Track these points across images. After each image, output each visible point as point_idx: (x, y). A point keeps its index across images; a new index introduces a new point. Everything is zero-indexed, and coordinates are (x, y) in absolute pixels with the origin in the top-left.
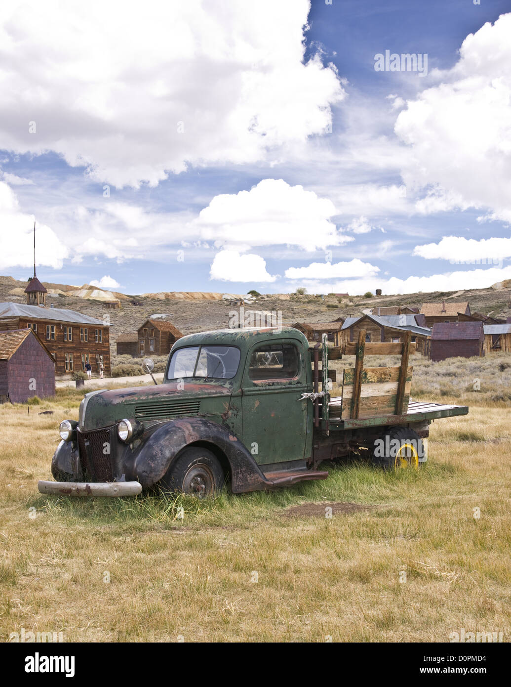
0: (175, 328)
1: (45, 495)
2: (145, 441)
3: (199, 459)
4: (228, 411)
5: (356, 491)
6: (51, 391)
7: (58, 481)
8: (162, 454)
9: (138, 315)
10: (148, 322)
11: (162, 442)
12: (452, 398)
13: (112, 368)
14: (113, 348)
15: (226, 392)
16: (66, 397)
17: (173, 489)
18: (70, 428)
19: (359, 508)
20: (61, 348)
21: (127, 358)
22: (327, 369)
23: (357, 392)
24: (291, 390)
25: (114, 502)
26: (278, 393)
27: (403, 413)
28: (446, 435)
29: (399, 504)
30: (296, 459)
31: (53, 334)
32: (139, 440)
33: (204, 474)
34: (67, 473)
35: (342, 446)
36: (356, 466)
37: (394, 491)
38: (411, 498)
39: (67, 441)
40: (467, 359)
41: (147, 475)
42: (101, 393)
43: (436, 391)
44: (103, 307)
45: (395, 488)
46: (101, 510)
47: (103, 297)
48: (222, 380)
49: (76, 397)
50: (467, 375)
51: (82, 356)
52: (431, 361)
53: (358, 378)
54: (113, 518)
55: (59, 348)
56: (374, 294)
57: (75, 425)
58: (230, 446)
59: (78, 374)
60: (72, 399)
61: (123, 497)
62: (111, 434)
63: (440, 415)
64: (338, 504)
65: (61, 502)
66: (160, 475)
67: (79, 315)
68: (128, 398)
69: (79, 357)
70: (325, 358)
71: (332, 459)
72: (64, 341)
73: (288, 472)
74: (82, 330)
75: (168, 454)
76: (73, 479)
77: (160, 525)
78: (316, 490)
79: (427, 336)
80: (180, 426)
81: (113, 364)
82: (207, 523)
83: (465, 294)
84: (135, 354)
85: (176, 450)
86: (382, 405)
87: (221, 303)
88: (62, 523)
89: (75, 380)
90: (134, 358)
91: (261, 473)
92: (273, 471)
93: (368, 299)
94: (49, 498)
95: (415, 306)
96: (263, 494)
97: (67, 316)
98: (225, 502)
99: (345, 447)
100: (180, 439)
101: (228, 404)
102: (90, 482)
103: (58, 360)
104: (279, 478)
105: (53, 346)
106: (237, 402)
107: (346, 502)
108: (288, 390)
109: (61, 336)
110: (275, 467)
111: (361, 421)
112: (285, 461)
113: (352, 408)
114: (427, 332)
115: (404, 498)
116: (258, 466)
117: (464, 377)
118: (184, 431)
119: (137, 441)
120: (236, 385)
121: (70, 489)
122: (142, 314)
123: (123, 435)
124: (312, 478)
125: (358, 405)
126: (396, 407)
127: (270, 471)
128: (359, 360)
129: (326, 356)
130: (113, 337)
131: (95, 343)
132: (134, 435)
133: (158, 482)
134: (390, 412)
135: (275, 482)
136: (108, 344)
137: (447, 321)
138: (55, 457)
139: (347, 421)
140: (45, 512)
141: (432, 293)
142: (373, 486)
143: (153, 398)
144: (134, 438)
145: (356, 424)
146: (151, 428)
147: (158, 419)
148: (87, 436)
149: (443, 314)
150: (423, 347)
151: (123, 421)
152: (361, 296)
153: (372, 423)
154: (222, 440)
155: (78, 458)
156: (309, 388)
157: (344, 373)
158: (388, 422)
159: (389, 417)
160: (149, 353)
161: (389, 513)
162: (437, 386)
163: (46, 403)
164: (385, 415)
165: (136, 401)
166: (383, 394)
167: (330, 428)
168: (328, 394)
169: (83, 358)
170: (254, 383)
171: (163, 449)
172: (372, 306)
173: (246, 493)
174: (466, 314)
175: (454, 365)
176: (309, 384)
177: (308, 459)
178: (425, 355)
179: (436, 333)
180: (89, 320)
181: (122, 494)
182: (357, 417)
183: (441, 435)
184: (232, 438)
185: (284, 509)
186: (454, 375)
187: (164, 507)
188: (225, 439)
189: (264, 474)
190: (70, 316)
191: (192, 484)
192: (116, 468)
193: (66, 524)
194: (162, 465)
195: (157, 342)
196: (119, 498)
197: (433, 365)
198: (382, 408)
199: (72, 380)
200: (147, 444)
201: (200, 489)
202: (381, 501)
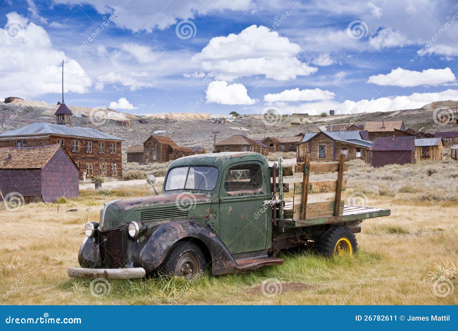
0: (172, 141)
1: (73, 278)
2: (148, 237)
3: (188, 250)
4: (209, 215)
5: (305, 273)
6: (75, 192)
7: (83, 267)
8: (160, 247)
9: (144, 131)
10: (152, 137)
11: (161, 238)
12: (388, 197)
13: (123, 173)
14: (124, 157)
15: (207, 200)
16: (87, 197)
17: (168, 273)
18: (93, 228)
19: (306, 287)
20: (83, 158)
21: (136, 165)
22: (282, 183)
23: (304, 200)
24: (255, 198)
25: (125, 283)
26: (246, 201)
27: (340, 215)
28: (379, 228)
29: (336, 284)
30: (260, 249)
31: (77, 147)
32: (144, 237)
33: (192, 261)
34: (90, 262)
35: (295, 239)
36: (305, 255)
37: (333, 273)
38: (345, 279)
39: (91, 237)
40: (401, 166)
41: (150, 263)
42: (116, 202)
43: (375, 192)
44: (117, 125)
45: (334, 271)
46: (115, 289)
47: (117, 117)
48: (205, 192)
49: (95, 197)
50: (401, 179)
51: (100, 164)
52: (373, 167)
53: (305, 189)
54: (124, 296)
55: (82, 158)
56: (329, 114)
57: (96, 226)
58: (210, 240)
59: (97, 178)
60: (91, 198)
61: (131, 280)
62: (123, 232)
63: (368, 216)
64: (291, 283)
65: (85, 284)
66: (159, 263)
67: (98, 132)
68: (136, 206)
69: (97, 165)
70: (281, 175)
71: (287, 249)
72: (86, 153)
73: (253, 259)
74: (100, 144)
75: (165, 247)
76: (94, 266)
77: (159, 300)
78: (275, 272)
79: (369, 148)
80: (173, 226)
81: (124, 170)
82: (193, 298)
83: (401, 113)
84: (141, 162)
85: (171, 244)
86: (323, 209)
87: (209, 121)
88: (86, 300)
89: (94, 183)
90: (140, 165)
91: (233, 261)
92: (243, 258)
93: (324, 118)
94: (76, 280)
95: (360, 123)
96: (235, 276)
97: (88, 133)
98: (207, 283)
99: (297, 240)
100: (174, 235)
101: (209, 210)
102: (107, 268)
103: (81, 167)
104: (247, 264)
105: (77, 156)
106: (215, 207)
107: (297, 282)
108: (254, 198)
109: (83, 149)
110: (245, 255)
111: (308, 221)
112: (252, 250)
113: (301, 212)
114: (370, 144)
115: (340, 279)
116: (231, 255)
117: (398, 180)
118: (177, 230)
119: (142, 237)
120: (215, 195)
121: (92, 273)
122: (147, 130)
123: (132, 233)
124: (271, 264)
125: (305, 209)
126: (335, 210)
127: (241, 258)
128: (306, 176)
129: (282, 173)
130: (124, 149)
131: (110, 154)
132: (140, 233)
133: (157, 268)
134: (330, 214)
135: (244, 267)
136: (120, 154)
137: (386, 135)
138: (81, 249)
139: (297, 221)
140: (73, 291)
141: (374, 113)
142: (318, 270)
143: (154, 206)
144: (140, 235)
145: (304, 223)
146: (152, 228)
147: (158, 221)
148: (106, 234)
149: (383, 130)
150: (367, 156)
151: (133, 223)
152: (318, 116)
153: (316, 223)
154: (205, 236)
155: (98, 250)
156: (269, 197)
157: (295, 186)
158: (329, 221)
159: (329, 218)
160: (153, 161)
161: (328, 291)
162: (377, 188)
163: (72, 202)
164: (326, 216)
165: (141, 208)
166: (324, 201)
167: (284, 226)
168: (283, 201)
169: (100, 165)
170: (228, 194)
171: (161, 243)
172: (327, 124)
173: (223, 275)
174: (401, 130)
175: (391, 170)
176: (269, 194)
177: (269, 249)
178: (368, 163)
179: (376, 145)
180: (105, 136)
181: (131, 277)
182: (304, 218)
183: (375, 229)
184: (212, 235)
185: (251, 287)
186: (391, 179)
187: (162, 287)
188: (207, 235)
189: (236, 261)
190: (90, 132)
191: (183, 269)
192: (127, 257)
193: (89, 301)
194: (161, 255)
195: (158, 152)
196: (129, 280)
197: (374, 170)
198: (324, 211)
199: (92, 183)
200: (150, 240)
201: (188, 272)
202: (323, 281)
